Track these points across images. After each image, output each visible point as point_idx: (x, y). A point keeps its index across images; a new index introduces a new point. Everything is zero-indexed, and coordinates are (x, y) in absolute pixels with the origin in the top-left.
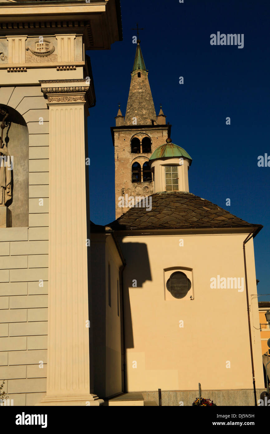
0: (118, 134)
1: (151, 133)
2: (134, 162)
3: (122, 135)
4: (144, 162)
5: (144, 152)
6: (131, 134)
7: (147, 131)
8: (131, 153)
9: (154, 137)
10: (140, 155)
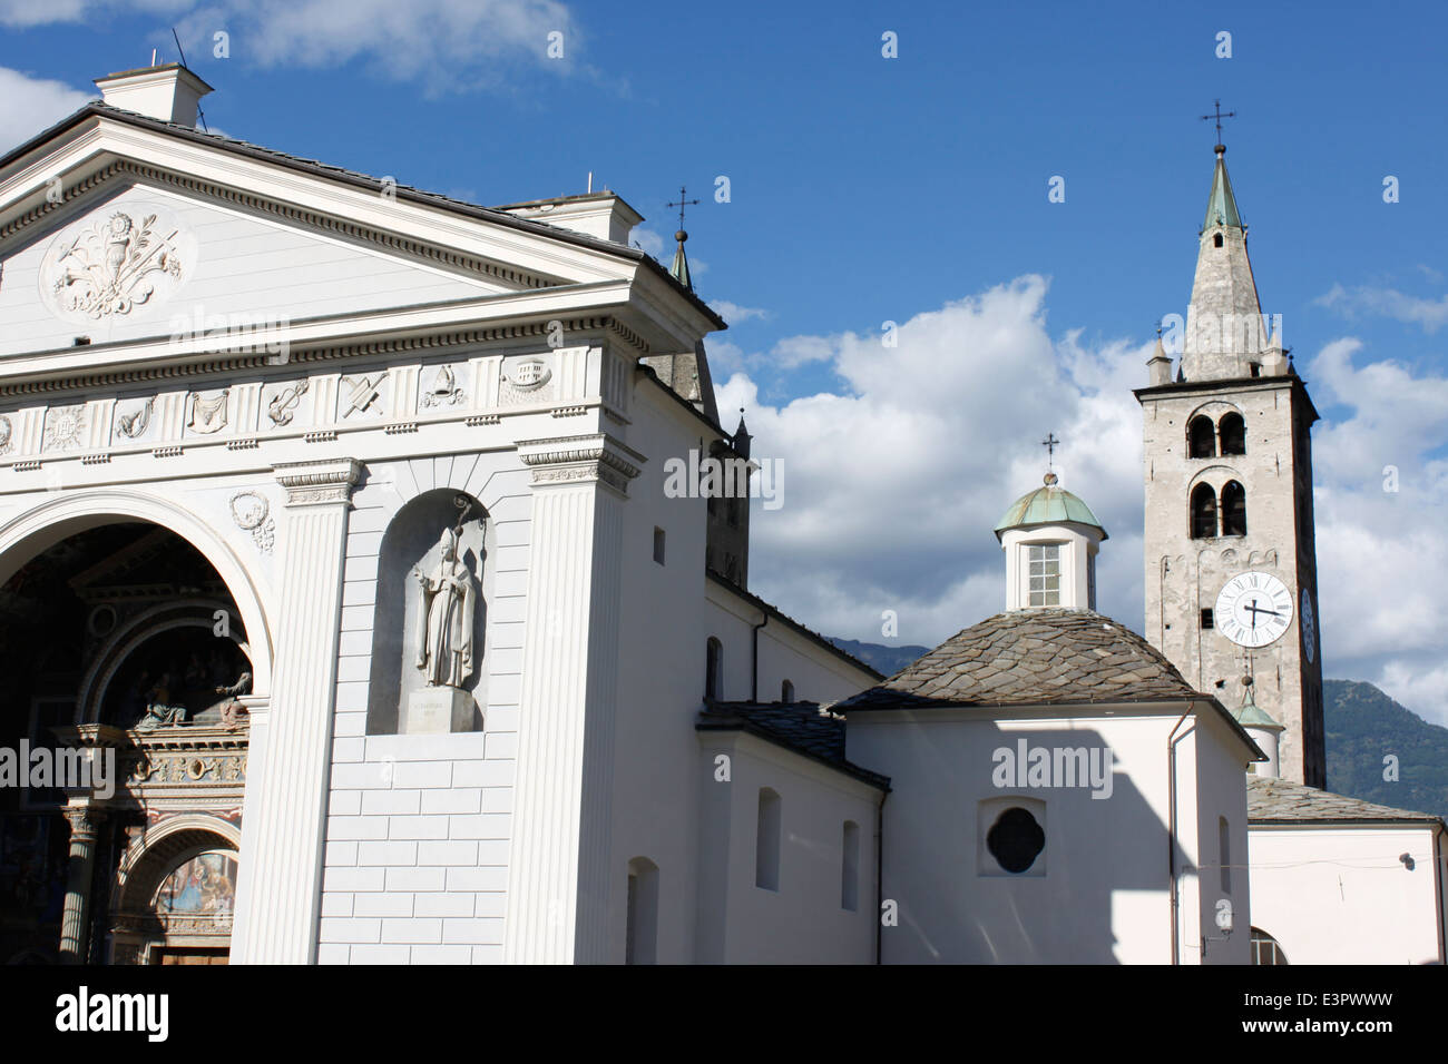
0: (1152, 408)
1: (1243, 402)
2: (1197, 482)
3: (1164, 409)
4: (1224, 482)
5: (1224, 454)
6: (1188, 406)
7: (1233, 396)
8: (1191, 457)
9: (1253, 412)
10: (1212, 462)
